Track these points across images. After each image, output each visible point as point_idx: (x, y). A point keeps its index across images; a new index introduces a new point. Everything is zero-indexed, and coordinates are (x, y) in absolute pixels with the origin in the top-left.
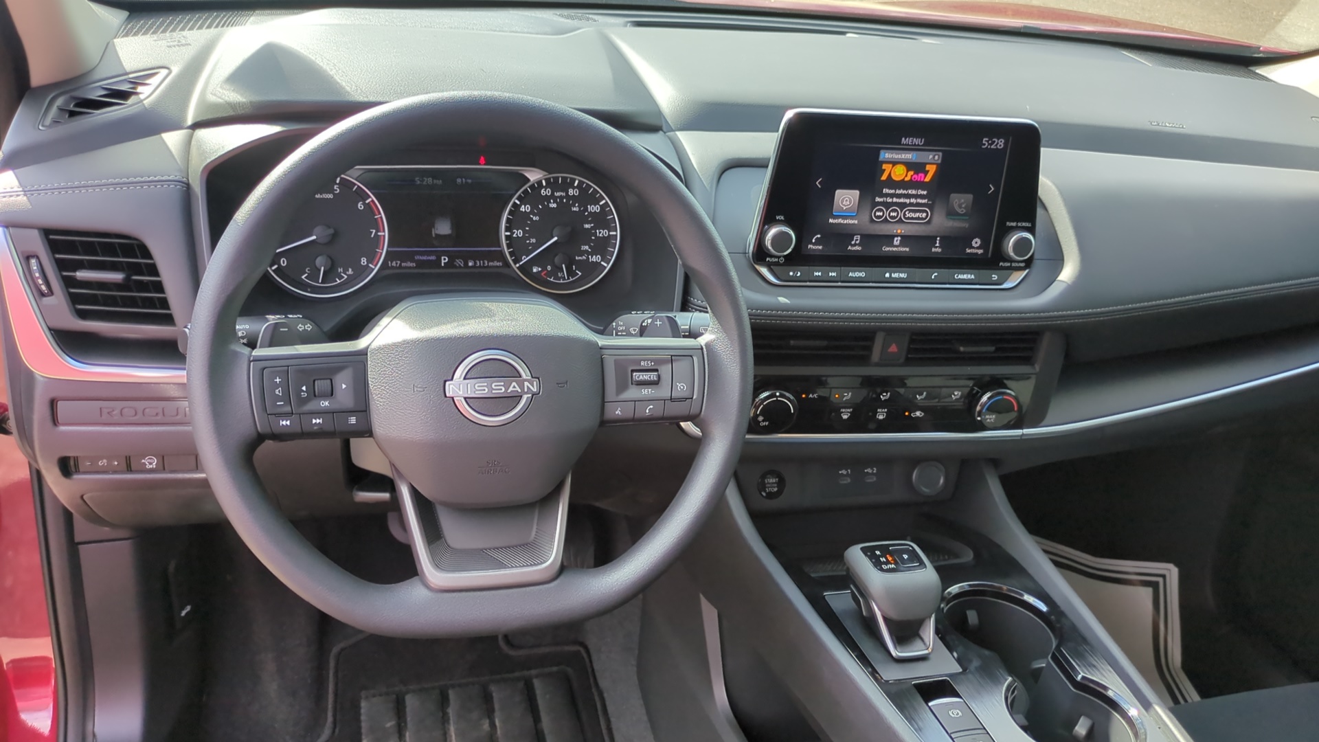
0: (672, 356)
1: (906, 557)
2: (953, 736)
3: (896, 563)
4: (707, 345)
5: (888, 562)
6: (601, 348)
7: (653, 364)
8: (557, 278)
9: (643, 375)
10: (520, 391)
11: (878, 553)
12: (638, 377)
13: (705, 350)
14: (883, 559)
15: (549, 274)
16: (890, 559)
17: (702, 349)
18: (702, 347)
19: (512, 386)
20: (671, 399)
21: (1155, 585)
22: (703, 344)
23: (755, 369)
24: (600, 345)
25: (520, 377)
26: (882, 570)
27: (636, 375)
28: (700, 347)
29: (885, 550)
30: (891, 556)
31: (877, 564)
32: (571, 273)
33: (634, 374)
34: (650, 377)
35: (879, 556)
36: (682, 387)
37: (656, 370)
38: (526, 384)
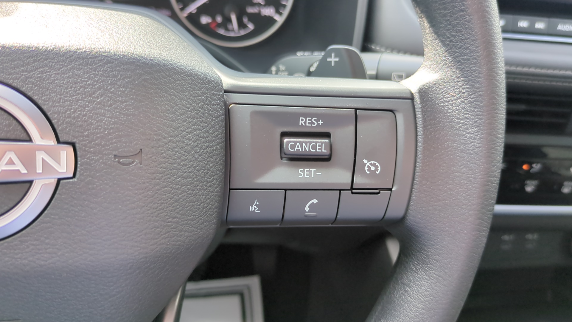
0: (356, 109)
4: (424, 92)
6: (226, 91)
7: (320, 122)
8: (227, 29)
9: (301, 144)
10: (24, 171)
12: (293, 147)
13: (417, 100)
15: (219, 25)
17: (412, 98)
18: (412, 94)
19: (6, 159)
20: (352, 188)
22: (414, 90)
23: (506, 138)
24: (224, 84)
25: (30, 140)
27: (288, 143)
28: (409, 96)
32: (242, 25)
33: (286, 140)
34: (314, 147)
36: (373, 168)
37: (327, 135)
38: (40, 156)
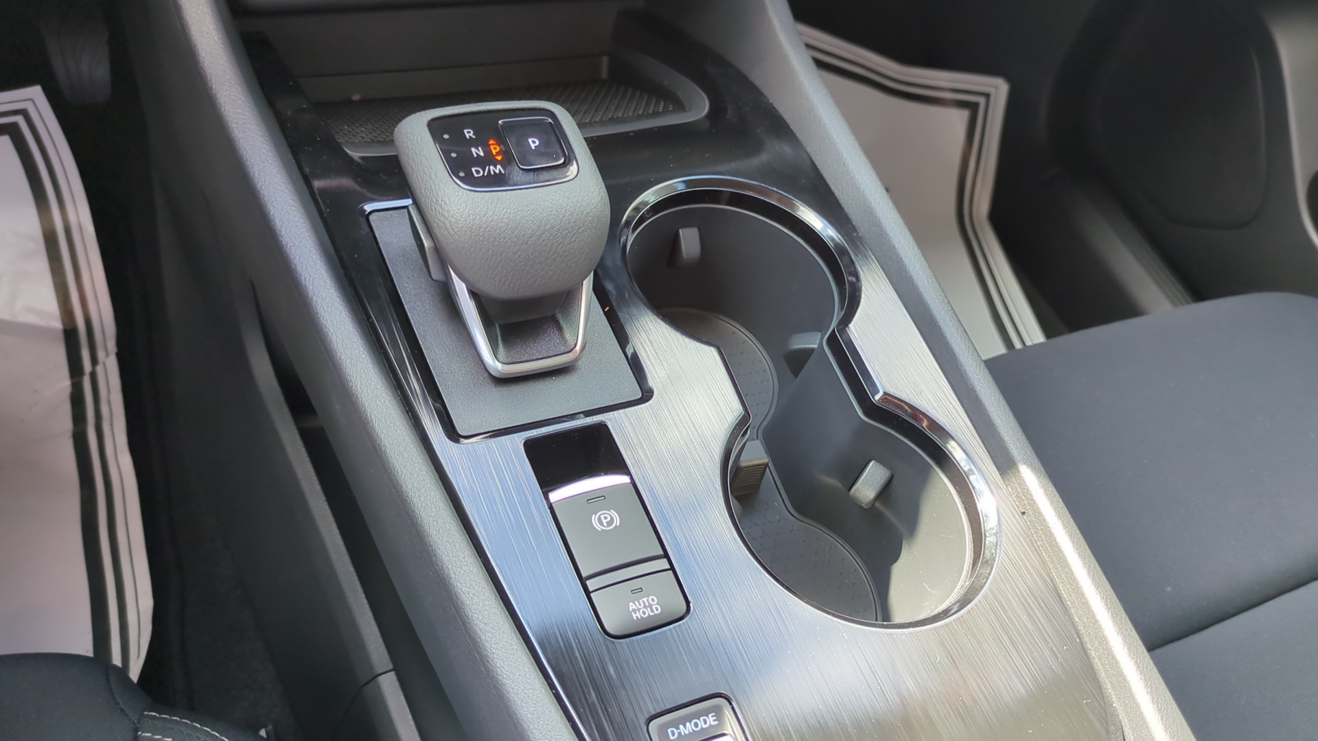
1: (533, 143)
2: (591, 584)
3: (508, 160)
5: (488, 160)
11: (469, 133)
14: (478, 152)
16: (495, 149)
21: (973, 107)
26: (469, 180)
29: (486, 126)
30: (501, 141)
31: (460, 166)
35: (471, 142)
